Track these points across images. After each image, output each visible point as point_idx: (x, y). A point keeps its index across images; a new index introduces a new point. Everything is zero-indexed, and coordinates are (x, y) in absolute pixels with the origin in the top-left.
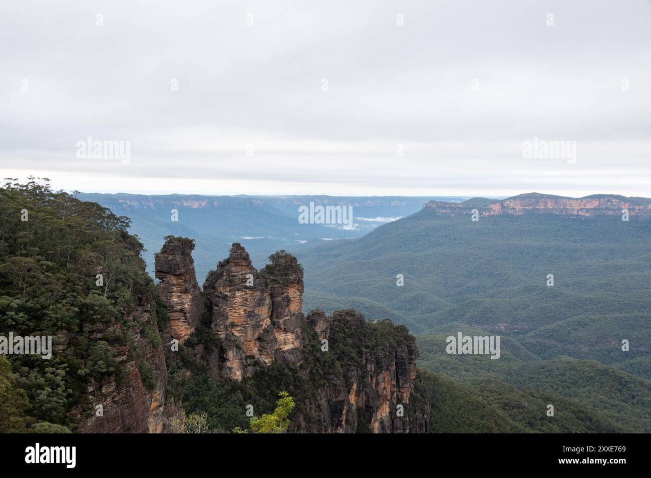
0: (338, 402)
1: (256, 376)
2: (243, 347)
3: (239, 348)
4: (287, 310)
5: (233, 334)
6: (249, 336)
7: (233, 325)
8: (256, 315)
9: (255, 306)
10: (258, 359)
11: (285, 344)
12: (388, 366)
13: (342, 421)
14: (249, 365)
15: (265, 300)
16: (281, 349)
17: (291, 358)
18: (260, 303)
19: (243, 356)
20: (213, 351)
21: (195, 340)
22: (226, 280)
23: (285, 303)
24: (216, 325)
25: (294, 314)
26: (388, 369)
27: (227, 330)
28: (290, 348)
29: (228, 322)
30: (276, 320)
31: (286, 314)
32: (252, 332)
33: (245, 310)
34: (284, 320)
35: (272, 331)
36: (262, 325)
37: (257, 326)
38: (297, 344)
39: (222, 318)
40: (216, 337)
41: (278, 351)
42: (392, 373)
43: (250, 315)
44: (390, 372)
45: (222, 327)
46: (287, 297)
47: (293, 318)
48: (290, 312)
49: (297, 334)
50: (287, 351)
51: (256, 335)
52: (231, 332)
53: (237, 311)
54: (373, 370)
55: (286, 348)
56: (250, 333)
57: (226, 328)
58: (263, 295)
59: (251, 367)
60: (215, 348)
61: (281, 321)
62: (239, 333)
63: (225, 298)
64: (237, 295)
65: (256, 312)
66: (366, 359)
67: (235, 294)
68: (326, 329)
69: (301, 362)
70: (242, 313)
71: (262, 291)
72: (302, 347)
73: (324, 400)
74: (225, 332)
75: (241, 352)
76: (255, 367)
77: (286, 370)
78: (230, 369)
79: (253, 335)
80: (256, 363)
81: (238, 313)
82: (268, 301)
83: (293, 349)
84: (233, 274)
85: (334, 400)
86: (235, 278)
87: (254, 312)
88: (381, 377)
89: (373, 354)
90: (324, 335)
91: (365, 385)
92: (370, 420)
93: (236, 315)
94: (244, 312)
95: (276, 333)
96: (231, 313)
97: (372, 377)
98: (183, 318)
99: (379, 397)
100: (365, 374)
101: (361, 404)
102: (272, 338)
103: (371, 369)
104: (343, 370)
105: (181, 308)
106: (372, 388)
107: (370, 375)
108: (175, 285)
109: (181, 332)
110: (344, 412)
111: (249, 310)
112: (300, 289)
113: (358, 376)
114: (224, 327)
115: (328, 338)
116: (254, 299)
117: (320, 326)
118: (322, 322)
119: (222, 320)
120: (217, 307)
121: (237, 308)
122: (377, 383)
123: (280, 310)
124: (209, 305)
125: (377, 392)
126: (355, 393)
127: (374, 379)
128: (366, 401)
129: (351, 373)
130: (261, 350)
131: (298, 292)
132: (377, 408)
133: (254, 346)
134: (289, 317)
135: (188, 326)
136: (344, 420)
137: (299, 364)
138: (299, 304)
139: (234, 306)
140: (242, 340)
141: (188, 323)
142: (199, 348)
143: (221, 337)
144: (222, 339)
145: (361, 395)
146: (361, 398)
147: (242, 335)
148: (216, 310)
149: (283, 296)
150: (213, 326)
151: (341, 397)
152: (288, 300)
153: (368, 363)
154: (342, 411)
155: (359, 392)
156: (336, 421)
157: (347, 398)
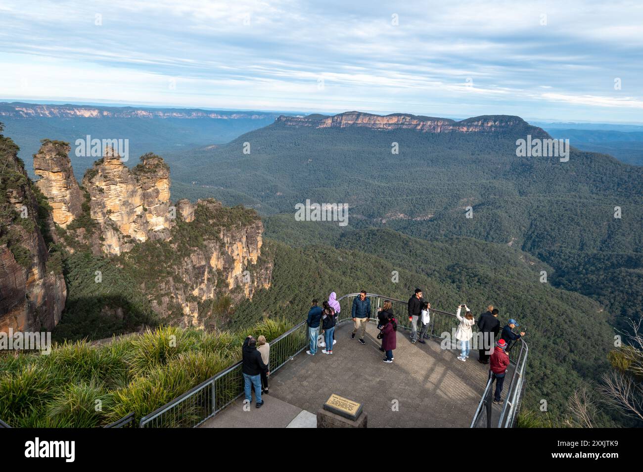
0: (201, 266)
1: (133, 251)
2: (120, 230)
3: (116, 229)
4: (156, 199)
5: (110, 219)
6: (125, 220)
7: (110, 212)
8: (130, 204)
9: (128, 197)
10: (134, 237)
11: (156, 226)
12: (240, 239)
13: (204, 280)
14: (126, 243)
15: (137, 191)
16: (153, 230)
17: (162, 236)
18: (133, 193)
19: (121, 236)
20: (94, 233)
21: (76, 224)
22: (101, 176)
23: (155, 194)
24: (95, 212)
25: (163, 203)
26: (240, 241)
27: (105, 216)
28: (161, 229)
29: (105, 211)
30: (147, 208)
31: (156, 203)
32: (127, 219)
33: (120, 200)
34: (155, 207)
35: (145, 217)
36: (136, 212)
37: (131, 212)
38: (167, 225)
39: (100, 207)
40: (96, 221)
41: (150, 231)
42: (244, 243)
43: (125, 203)
44: (242, 244)
45: (100, 214)
46: (157, 189)
47: (162, 206)
48: (160, 201)
49: (166, 217)
50: (158, 231)
51: (131, 220)
52: (108, 217)
53: (113, 201)
55: (157, 228)
56: (126, 218)
57: (104, 214)
58: (135, 188)
59: (128, 244)
60: (96, 231)
61: (152, 208)
62: (116, 218)
63: (101, 190)
64: (112, 188)
65: (130, 201)
66: (224, 235)
67: (110, 188)
68: (191, 213)
69: (171, 239)
70: (117, 202)
71: (134, 185)
72: (171, 227)
73: (190, 265)
74: (103, 218)
75: (119, 233)
76: (131, 244)
77: (158, 245)
78: (110, 246)
79: (128, 219)
80: (132, 241)
81: (114, 203)
82: (140, 191)
83: (164, 229)
84: (107, 171)
85: (198, 265)
86: (110, 174)
87: (128, 202)
88: (235, 246)
89: (228, 230)
90: (190, 218)
91: (223, 254)
92: (227, 278)
93: (112, 204)
94: (119, 202)
95: (148, 218)
96: (108, 203)
97: (228, 247)
98: (64, 207)
99: (234, 260)
100: (223, 245)
101: (220, 267)
102: (145, 221)
103: (228, 242)
104: (205, 243)
105: (61, 199)
106: (228, 255)
107: (227, 245)
108: (54, 181)
109: (64, 219)
110: (206, 273)
111: (123, 200)
112: (167, 183)
113: (217, 247)
114: (102, 214)
115: (193, 220)
116: (128, 191)
117: (186, 211)
118: (188, 208)
119: (99, 208)
120: (94, 199)
121: (113, 199)
122: (233, 251)
123: (150, 199)
124: (88, 197)
125: (233, 257)
126: (215, 259)
127: (230, 248)
128: (223, 265)
129: (212, 245)
130: (136, 231)
131: (166, 186)
132: (233, 269)
133: (130, 228)
134: (158, 205)
135: (69, 214)
136: (206, 279)
137: (168, 240)
138: (167, 195)
139: (110, 197)
140: (119, 224)
141: (69, 211)
142: (81, 231)
143: (100, 221)
144: (101, 223)
145: (220, 260)
146: (220, 262)
147: (118, 220)
148: (94, 200)
149: (153, 188)
150: (92, 213)
151: (203, 263)
152: (157, 192)
153: (225, 237)
154: (204, 273)
155: (218, 258)
156: (200, 280)
157: (209, 263)
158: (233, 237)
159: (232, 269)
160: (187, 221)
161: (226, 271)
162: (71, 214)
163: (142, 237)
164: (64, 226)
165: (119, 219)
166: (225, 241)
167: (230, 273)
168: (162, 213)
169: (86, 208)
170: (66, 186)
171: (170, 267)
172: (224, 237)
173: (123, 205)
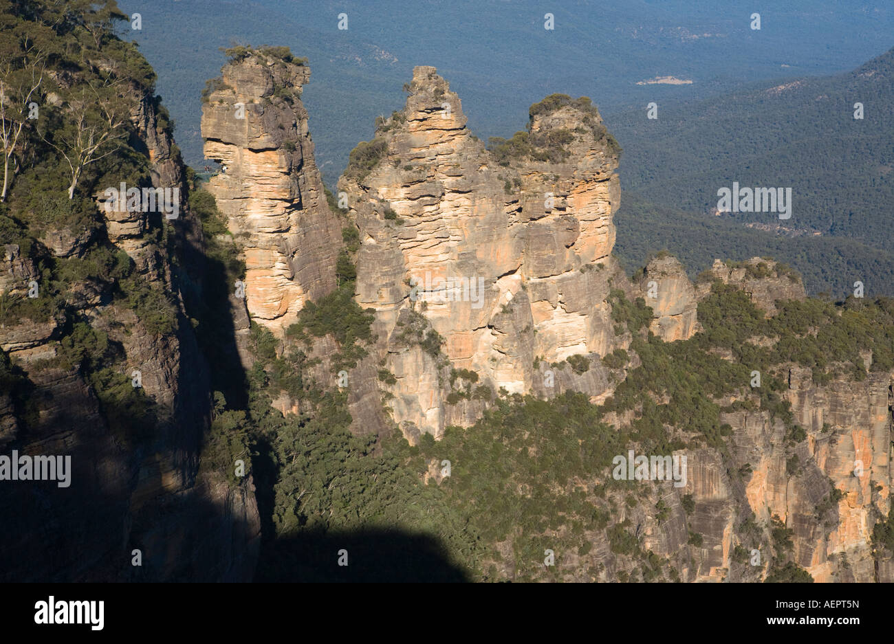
2: (444, 349)
3: (432, 345)
4: (568, 253)
5: (415, 313)
6: (461, 318)
8: (481, 264)
9: (476, 240)
10: (487, 381)
12: (865, 416)
13: (720, 552)
14: (462, 396)
15: (503, 222)
16: (550, 357)
18: (492, 228)
19: (446, 371)
20: (362, 354)
23: (564, 235)
24: (370, 288)
25: (588, 267)
26: (864, 425)
27: (398, 302)
28: (577, 355)
31: (566, 264)
32: (469, 314)
33: (448, 250)
34: (562, 281)
35: (526, 309)
36: (498, 291)
38: (596, 345)
39: (386, 269)
40: (369, 318)
41: (542, 362)
43: (465, 263)
44: (872, 435)
45: (385, 293)
46: (570, 218)
47: (587, 275)
48: (578, 258)
49: (597, 319)
50: (569, 361)
51: (483, 318)
52: (410, 307)
53: (428, 252)
54: (820, 425)
55: (561, 354)
56: (463, 311)
57: (398, 296)
58: (499, 210)
59: (466, 401)
61: (552, 282)
63: (394, 215)
64: (426, 208)
65: (480, 255)
66: (801, 396)
67: (420, 206)
68: (687, 307)
69: (607, 394)
70: (441, 257)
71: (494, 198)
72: (611, 354)
74: (392, 307)
75: (440, 360)
76: (477, 404)
78: (409, 402)
79: (473, 317)
80: (486, 392)
81: (430, 259)
82: (517, 223)
83: (586, 358)
87: (475, 258)
88: (842, 443)
89: (820, 380)
90: (681, 327)
91: (793, 465)
92: (806, 559)
93: (423, 261)
94: (447, 256)
95: (535, 316)
96: (411, 258)
97: (816, 442)
98: (279, 265)
99: (837, 496)
100: (797, 434)
101: (785, 514)
102: (524, 325)
103: (815, 422)
104: (729, 418)
105: (273, 240)
106: (816, 472)
107: (811, 436)
108: (254, 178)
109: (276, 304)
110: (728, 529)
111: (459, 250)
112: (607, 197)
113: (776, 439)
114: (392, 292)
115: (691, 333)
116: (475, 221)
117: (668, 300)
118: (674, 289)
119: (385, 274)
120: (372, 241)
121: (428, 244)
122: (832, 462)
123: (547, 253)
124: (352, 237)
125: (832, 483)
126: (765, 484)
127: (824, 447)
128: (797, 507)
129: (755, 429)
130: (494, 360)
131: (603, 206)
132: (832, 524)
133: (475, 347)
134: (572, 273)
135: (294, 288)
136: (726, 554)
137: (598, 400)
138: (603, 238)
139: (420, 237)
140: (441, 330)
141: (291, 279)
142: (323, 344)
143: (384, 318)
144: (384, 324)
145: (783, 488)
146: (782, 495)
147: (441, 318)
148: (370, 247)
149: (556, 214)
150: (360, 286)
151: (720, 491)
152: (572, 227)
153: (807, 401)
154: (722, 528)
155: (776, 482)
156: (705, 551)
157: (739, 495)
158: (835, 405)
159: (827, 525)
160: (671, 336)
161: (804, 532)
162: (298, 289)
163: (512, 380)
164: (276, 327)
165: (444, 315)
166: (807, 421)
167: (820, 542)
168: (583, 302)
169: (347, 274)
170: (287, 197)
171: (599, 491)
172: (801, 402)
173: (460, 266)
